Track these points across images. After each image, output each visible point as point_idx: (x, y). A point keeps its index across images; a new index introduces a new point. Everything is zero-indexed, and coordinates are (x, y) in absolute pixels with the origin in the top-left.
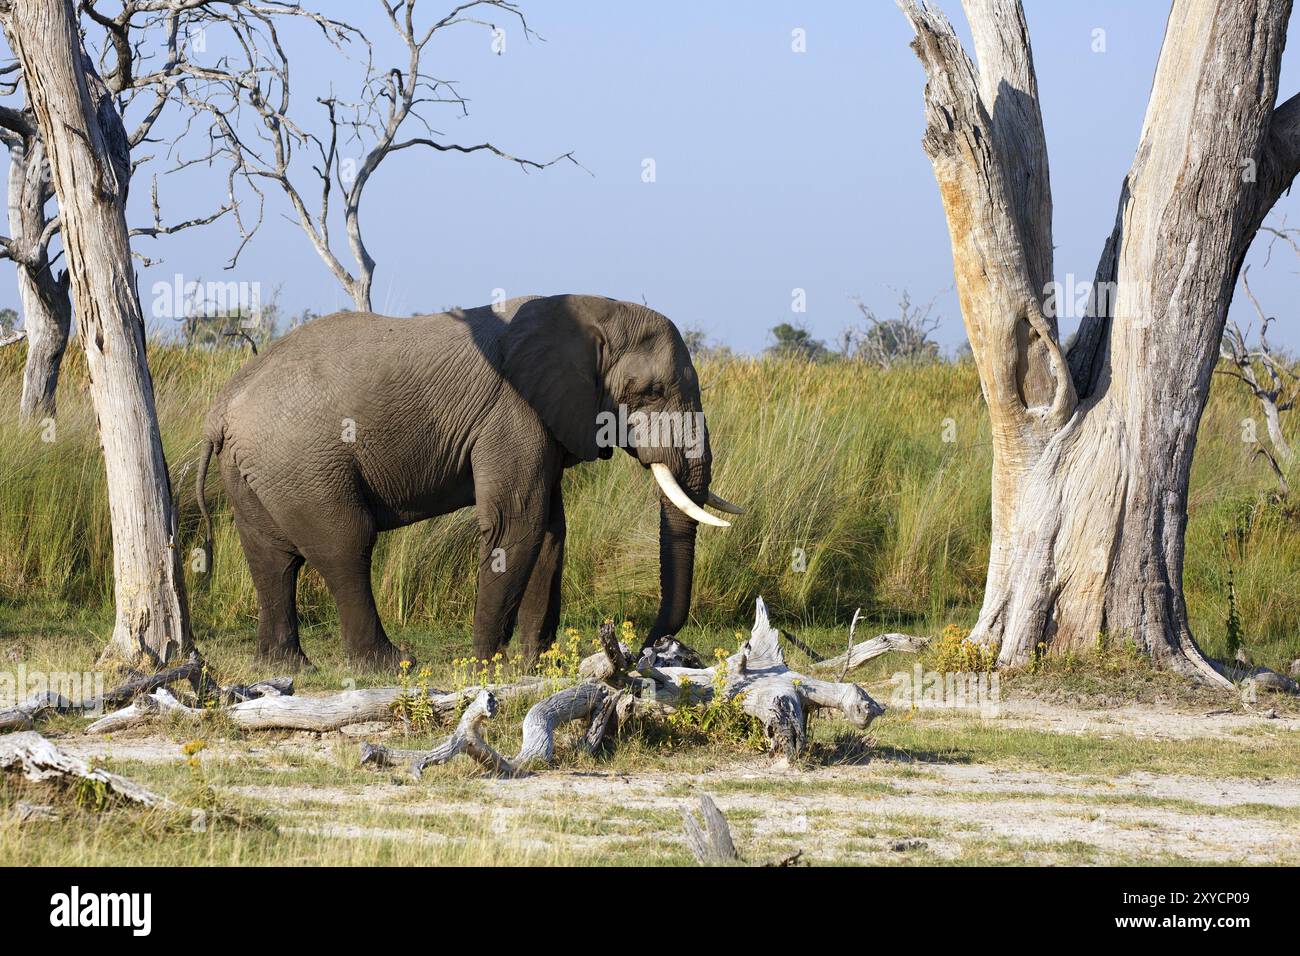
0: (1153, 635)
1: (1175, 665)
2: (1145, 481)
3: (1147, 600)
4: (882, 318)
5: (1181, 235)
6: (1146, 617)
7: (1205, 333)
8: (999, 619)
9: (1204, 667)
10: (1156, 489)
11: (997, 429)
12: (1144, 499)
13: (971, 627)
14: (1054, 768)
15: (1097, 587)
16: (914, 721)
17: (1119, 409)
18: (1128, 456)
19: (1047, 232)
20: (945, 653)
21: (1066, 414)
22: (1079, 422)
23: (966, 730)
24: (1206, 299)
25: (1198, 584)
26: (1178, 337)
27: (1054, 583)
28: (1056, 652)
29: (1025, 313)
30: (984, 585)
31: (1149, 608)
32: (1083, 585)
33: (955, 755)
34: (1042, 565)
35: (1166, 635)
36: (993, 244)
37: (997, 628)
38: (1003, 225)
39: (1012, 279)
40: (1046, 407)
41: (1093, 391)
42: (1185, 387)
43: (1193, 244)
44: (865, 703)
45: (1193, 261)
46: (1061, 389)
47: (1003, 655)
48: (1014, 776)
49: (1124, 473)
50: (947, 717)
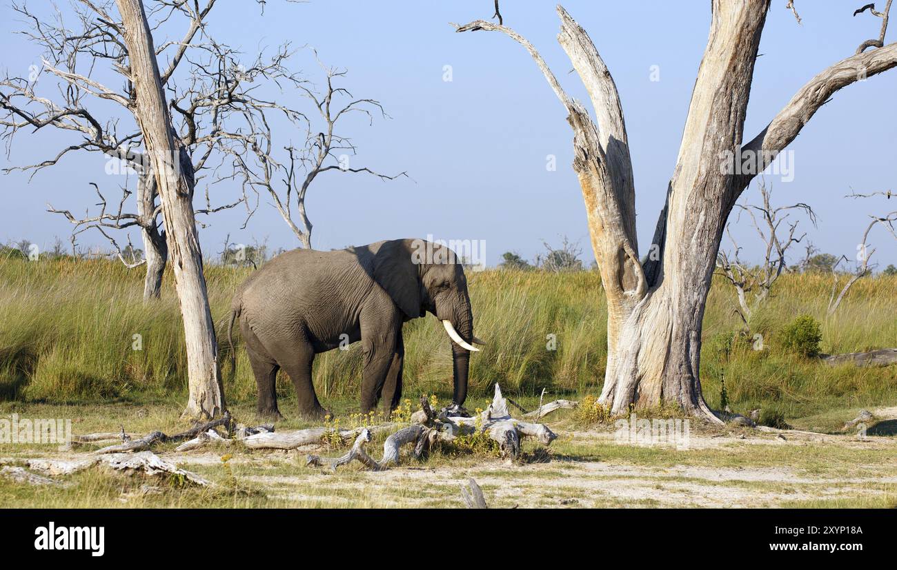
0: (685, 399)
1: (696, 414)
2: (681, 326)
3: (682, 382)
4: (555, 249)
5: (697, 208)
6: (682, 391)
7: (709, 255)
8: (612, 393)
9: (710, 415)
10: (686, 330)
11: (610, 302)
12: (681, 334)
13: (598, 396)
14: (639, 463)
15: (658, 377)
16: (571, 442)
17: (668, 291)
18: (673, 314)
19: (633, 207)
20: (586, 409)
21: (643, 294)
22: (649, 298)
23: (596, 446)
24: (709, 239)
25: (707, 375)
26: (695, 257)
27: (638, 375)
28: (640, 407)
29: (623, 246)
30: (604, 376)
31: (683, 386)
32: (652, 375)
33: (591, 458)
34: (632, 367)
35: (692, 400)
36: (607, 214)
37: (611, 397)
38: (612, 204)
39: (616, 230)
40: (633, 291)
41: (656, 283)
42: (699, 281)
43: (703, 213)
44: (548, 433)
45: (703, 221)
46: (640, 282)
47: (614, 410)
48: (619, 468)
49: (671, 322)
50: (587, 440)
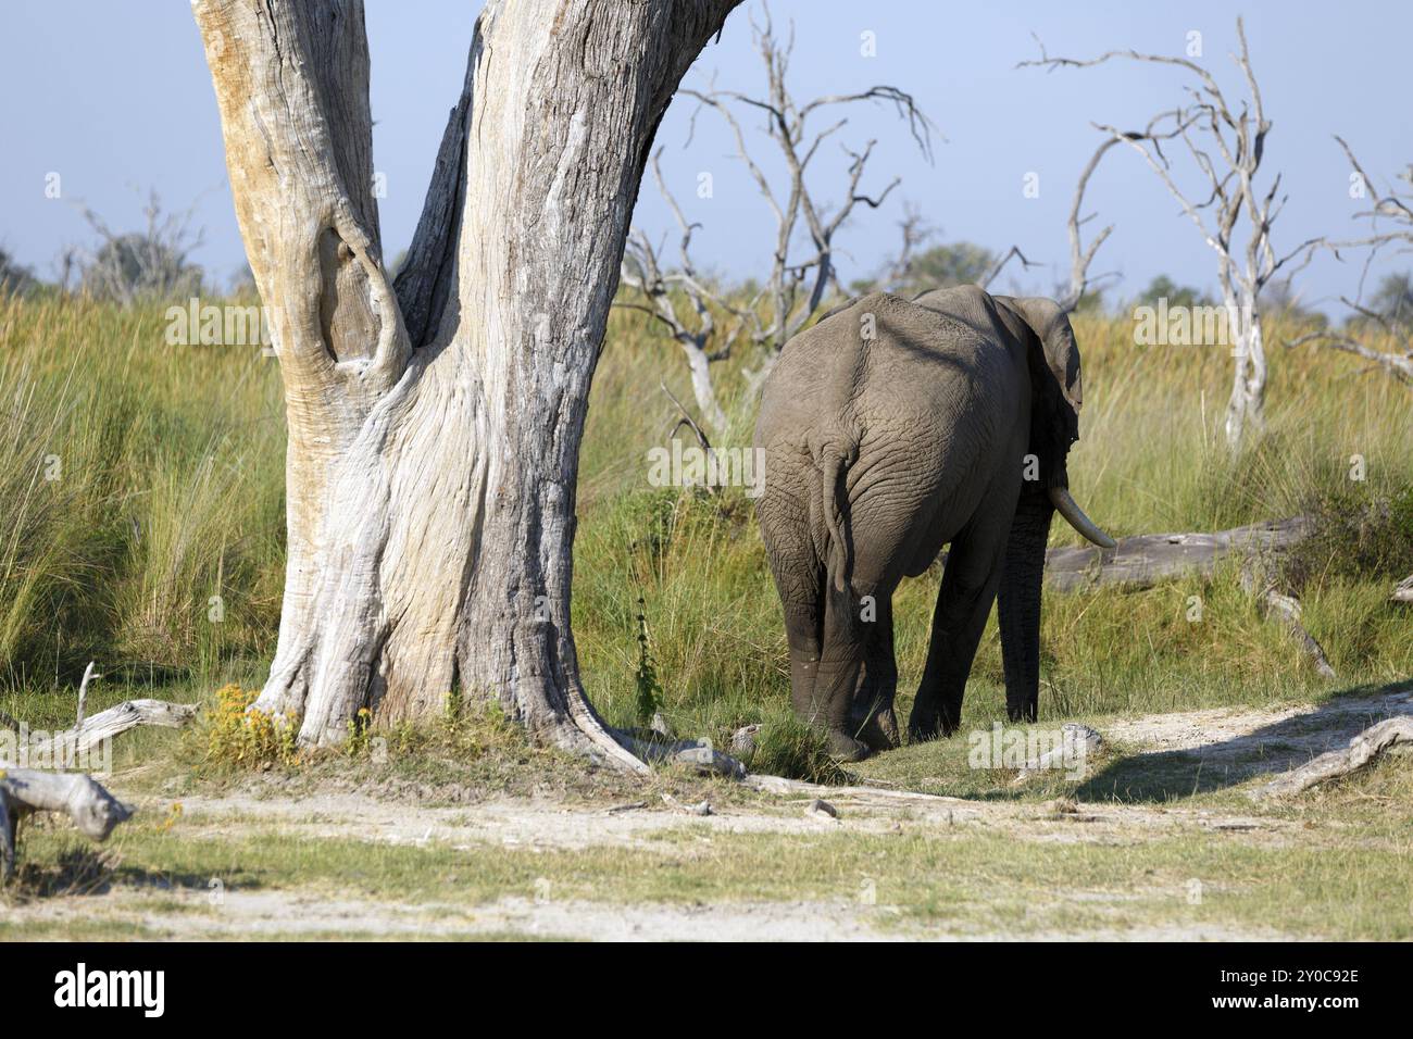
0: (528, 695)
1: (562, 739)
2: (514, 468)
3: (519, 644)
4: (119, 231)
5: (561, 102)
6: (518, 670)
7: (599, 247)
8: (300, 675)
9: (604, 742)
10: (529, 480)
11: (293, 393)
12: (512, 494)
13: (259, 687)
14: (385, 893)
15: (444, 625)
16: (177, 829)
17: (473, 361)
18: (488, 432)
19: (363, 100)
20: (222, 727)
21: (395, 369)
22: (414, 381)
23: (253, 841)
24: (599, 197)
25: (594, 621)
26: (557, 254)
27: (381, 621)
28: (387, 720)
29: (332, 221)
30: (276, 626)
31: (522, 655)
32: (424, 622)
33: (239, 878)
34: (363, 595)
35: (548, 695)
36: (282, 119)
37: (298, 689)
38: (298, 91)
39: (311, 170)
40: (365, 360)
41: (435, 334)
42: (570, 327)
43: (580, 116)
44: (102, 803)
45: (580, 140)
46: (387, 332)
47: (307, 728)
48: (325, 907)
49: (482, 456)
50: (224, 822)
